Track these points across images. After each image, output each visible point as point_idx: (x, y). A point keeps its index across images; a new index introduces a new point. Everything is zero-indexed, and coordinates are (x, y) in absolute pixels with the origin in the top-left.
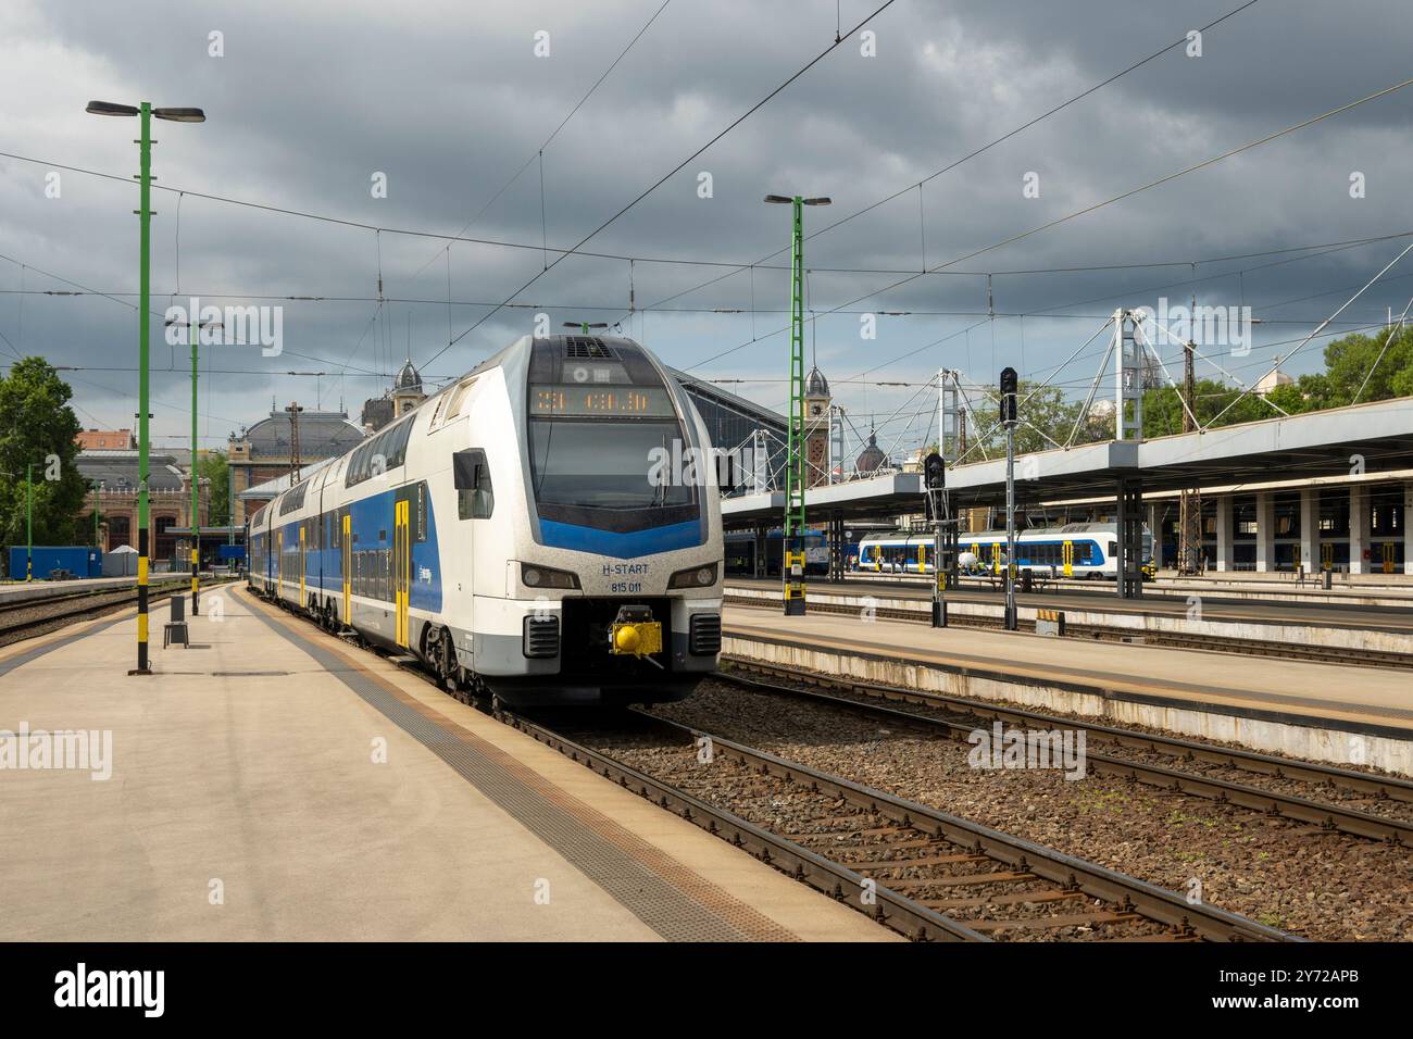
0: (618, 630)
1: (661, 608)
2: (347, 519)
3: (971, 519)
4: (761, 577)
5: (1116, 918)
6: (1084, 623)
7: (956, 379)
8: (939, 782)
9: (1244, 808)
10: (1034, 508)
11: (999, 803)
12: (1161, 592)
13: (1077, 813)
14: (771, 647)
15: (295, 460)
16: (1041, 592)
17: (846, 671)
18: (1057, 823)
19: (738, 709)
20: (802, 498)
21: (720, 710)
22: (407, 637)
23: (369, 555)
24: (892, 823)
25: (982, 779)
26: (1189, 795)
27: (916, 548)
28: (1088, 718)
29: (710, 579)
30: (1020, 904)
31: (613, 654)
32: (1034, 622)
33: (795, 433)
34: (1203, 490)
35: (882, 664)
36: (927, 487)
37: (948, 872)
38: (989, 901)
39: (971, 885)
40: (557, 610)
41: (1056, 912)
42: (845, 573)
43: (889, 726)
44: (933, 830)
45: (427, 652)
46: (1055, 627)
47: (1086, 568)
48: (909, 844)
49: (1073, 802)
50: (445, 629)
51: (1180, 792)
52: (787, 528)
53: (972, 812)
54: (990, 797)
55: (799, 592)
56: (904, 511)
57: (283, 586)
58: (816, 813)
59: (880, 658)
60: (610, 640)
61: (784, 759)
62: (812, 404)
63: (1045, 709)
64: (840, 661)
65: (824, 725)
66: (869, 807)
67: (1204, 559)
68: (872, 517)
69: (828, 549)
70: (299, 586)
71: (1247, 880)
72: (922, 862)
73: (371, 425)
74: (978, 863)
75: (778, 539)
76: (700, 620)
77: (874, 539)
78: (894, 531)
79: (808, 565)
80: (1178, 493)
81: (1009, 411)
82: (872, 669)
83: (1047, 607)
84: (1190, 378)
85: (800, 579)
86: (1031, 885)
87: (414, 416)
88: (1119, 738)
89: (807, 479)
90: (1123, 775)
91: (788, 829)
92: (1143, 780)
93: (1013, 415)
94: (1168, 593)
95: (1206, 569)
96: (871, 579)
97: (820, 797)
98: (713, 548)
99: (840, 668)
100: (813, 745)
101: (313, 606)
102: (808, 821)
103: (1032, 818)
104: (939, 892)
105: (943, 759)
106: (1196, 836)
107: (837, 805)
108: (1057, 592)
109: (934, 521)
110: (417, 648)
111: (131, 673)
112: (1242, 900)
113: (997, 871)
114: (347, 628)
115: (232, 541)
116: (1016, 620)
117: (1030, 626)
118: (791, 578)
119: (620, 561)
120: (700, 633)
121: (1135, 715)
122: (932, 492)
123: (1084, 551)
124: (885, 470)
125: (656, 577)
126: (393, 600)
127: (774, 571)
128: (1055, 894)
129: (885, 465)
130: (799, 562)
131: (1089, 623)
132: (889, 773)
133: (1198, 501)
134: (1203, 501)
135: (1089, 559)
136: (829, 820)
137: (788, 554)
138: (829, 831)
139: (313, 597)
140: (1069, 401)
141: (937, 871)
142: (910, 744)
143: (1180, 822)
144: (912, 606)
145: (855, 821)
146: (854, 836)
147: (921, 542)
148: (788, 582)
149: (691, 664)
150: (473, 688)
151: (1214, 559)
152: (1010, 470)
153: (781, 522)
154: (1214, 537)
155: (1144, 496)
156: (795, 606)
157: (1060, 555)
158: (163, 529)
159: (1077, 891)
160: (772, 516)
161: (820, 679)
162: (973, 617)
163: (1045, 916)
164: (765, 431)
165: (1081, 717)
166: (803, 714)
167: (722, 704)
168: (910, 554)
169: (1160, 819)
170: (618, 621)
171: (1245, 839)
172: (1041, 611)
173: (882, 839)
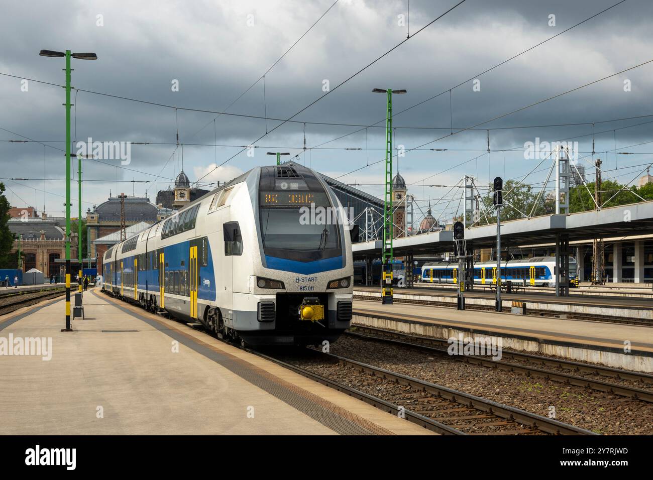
0: (303, 308)
1: (323, 298)
2: (162, 256)
3: (482, 254)
4: (369, 285)
5: (529, 432)
6: (537, 308)
7: (473, 181)
8: (456, 380)
9: (598, 391)
10: (515, 249)
11: (483, 388)
12: (581, 293)
13: (519, 392)
14: (376, 320)
15: (123, 223)
16: (516, 293)
17: (413, 331)
18: (509, 396)
19: (360, 348)
20: (391, 244)
21: (351, 349)
22: (196, 313)
23: (175, 273)
24: (432, 395)
25: (476, 378)
26: (573, 385)
27: (452, 270)
28: (531, 352)
29: (347, 284)
30: (487, 427)
31: (301, 320)
32: (510, 308)
33: (388, 209)
34: (605, 240)
35: (431, 328)
36: (455, 239)
37: (457, 415)
38: (474, 425)
39: (466, 420)
40: (274, 299)
41: (504, 430)
42: (414, 283)
43: (433, 356)
44: (451, 398)
45: (208, 320)
46: (521, 310)
47: (542, 281)
48: (439, 404)
49: (518, 388)
50: (218, 309)
51: (569, 384)
52: (384, 259)
53: (470, 391)
54: (479, 386)
55: (390, 293)
56: (446, 251)
57: (124, 290)
58: (398, 392)
59: (430, 325)
60: (299, 314)
61: (382, 369)
62: (397, 193)
63: (510, 348)
64: (410, 325)
65: (402, 355)
66: (422, 389)
67: (606, 277)
68: (427, 254)
69: (405, 271)
70: (133, 289)
71: (591, 418)
72: (445, 411)
73: (161, 204)
74: (470, 411)
75: (379, 265)
76: (342, 304)
77: (429, 265)
78: (440, 261)
79: (394, 279)
80: (592, 241)
81: (498, 200)
82: (426, 330)
83: (518, 301)
84: (599, 179)
85: (390, 286)
86: (493, 420)
87: (200, 204)
88: (545, 362)
89: (394, 234)
90: (543, 377)
91: (384, 398)
92: (553, 379)
93: (500, 202)
94: (585, 293)
95: (607, 281)
96: (428, 286)
97: (400, 385)
98: (348, 270)
99: (410, 330)
100: (396, 364)
101: (142, 299)
102: (394, 395)
103: (498, 394)
104: (452, 422)
105: (458, 370)
106: (572, 402)
107: (407, 388)
108: (525, 293)
109: (459, 256)
110: (202, 318)
111: (63, 331)
112: (586, 425)
113: (479, 414)
114: (162, 310)
115: (90, 266)
116: (501, 307)
117: (508, 310)
118: (385, 285)
119: (304, 276)
120: (342, 310)
121: (554, 350)
122: (457, 241)
123: (541, 272)
124: (435, 228)
125: (321, 283)
126: (189, 295)
127: (376, 282)
128: (503, 423)
129: (436, 225)
130: (389, 277)
131: (539, 309)
132: (432, 376)
133: (603, 245)
134: (605, 245)
135: (544, 276)
136: (403, 395)
137: (384, 273)
138: (403, 399)
139: (142, 295)
140: (534, 191)
141: (452, 414)
142: (443, 364)
143: (566, 396)
144: (448, 300)
145: (415, 395)
146: (415, 401)
147: (455, 267)
148: (384, 287)
149: (338, 325)
150: (231, 338)
151: (611, 276)
152: (499, 230)
153: (380, 256)
154: (612, 264)
155: (570, 243)
156: (388, 300)
157: (529, 274)
158: (54, 260)
159: (514, 421)
160: (375, 253)
161: (400, 335)
162: (480, 305)
163: (498, 431)
164: (372, 208)
165: (528, 352)
166: (391, 351)
167: (352, 346)
168: (449, 273)
169: (557, 395)
170: (303, 305)
171: (595, 403)
172: (514, 302)
173: (428, 402)
